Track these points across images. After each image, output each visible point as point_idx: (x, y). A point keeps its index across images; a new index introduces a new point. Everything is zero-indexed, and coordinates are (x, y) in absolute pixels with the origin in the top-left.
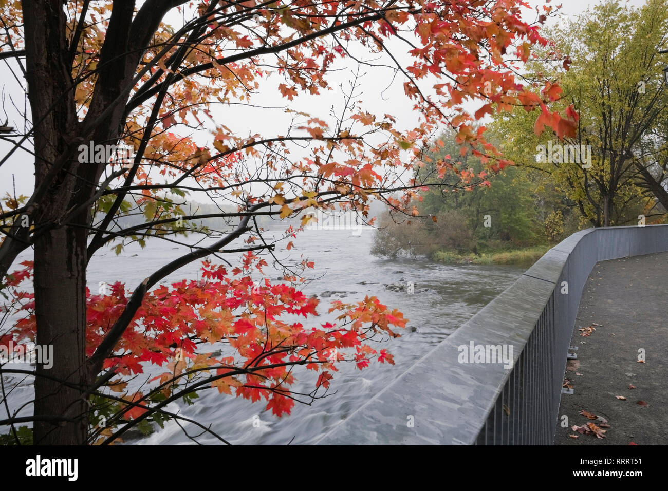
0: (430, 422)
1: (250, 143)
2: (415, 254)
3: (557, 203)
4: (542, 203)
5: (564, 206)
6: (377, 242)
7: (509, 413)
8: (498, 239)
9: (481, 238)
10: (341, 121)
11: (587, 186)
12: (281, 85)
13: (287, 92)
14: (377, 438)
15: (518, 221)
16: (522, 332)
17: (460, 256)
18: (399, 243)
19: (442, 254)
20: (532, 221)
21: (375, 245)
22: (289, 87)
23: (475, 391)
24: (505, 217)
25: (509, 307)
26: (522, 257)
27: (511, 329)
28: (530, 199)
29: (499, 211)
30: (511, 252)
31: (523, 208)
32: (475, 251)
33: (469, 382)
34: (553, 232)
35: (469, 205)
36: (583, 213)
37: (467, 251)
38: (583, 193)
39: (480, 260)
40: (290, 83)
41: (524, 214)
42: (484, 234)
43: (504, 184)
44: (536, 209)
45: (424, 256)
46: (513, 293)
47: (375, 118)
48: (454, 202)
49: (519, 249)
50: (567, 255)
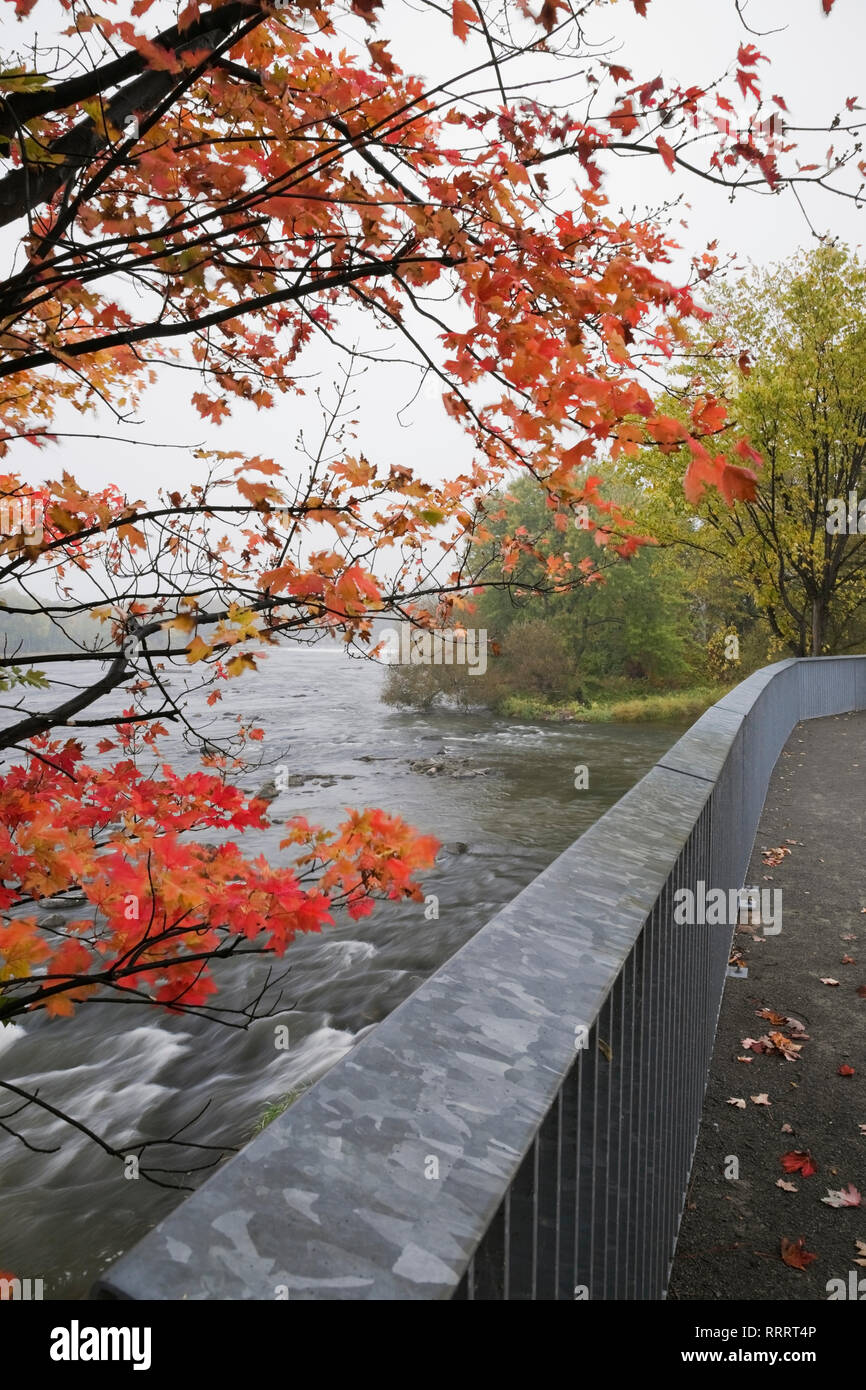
0: (448, 1106)
1: (127, 516)
2: (466, 703)
3: (730, 609)
4: (703, 608)
5: (743, 615)
6: (394, 680)
7: (611, 1057)
8: (622, 675)
9: (592, 673)
10: (317, 462)
11: (783, 577)
12: (196, 394)
13: (209, 408)
14: (343, 1150)
15: (658, 641)
16: (642, 894)
17: (551, 707)
18: (436, 682)
19: (517, 703)
20: (685, 641)
21: (388, 687)
22: (213, 399)
23: (543, 1031)
24: (635, 634)
25: (623, 839)
26: (666, 709)
27: (621, 888)
28: (682, 601)
29: (623, 621)
30: (645, 699)
31: (668, 617)
32: (579, 697)
33: (532, 1012)
34: (722, 664)
35: (569, 611)
36: (775, 629)
37: (564, 697)
38: (776, 594)
39: (588, 713)
40: (214, 391)
41: (670, 628)
42: (596, 664)
43: (633, 572)
44: (692, 618)
45: (483, 707)
46: (634, 807)
47: (376, 471)
48: (541, 604)
49: (662, 695)
50: (741, 717)
